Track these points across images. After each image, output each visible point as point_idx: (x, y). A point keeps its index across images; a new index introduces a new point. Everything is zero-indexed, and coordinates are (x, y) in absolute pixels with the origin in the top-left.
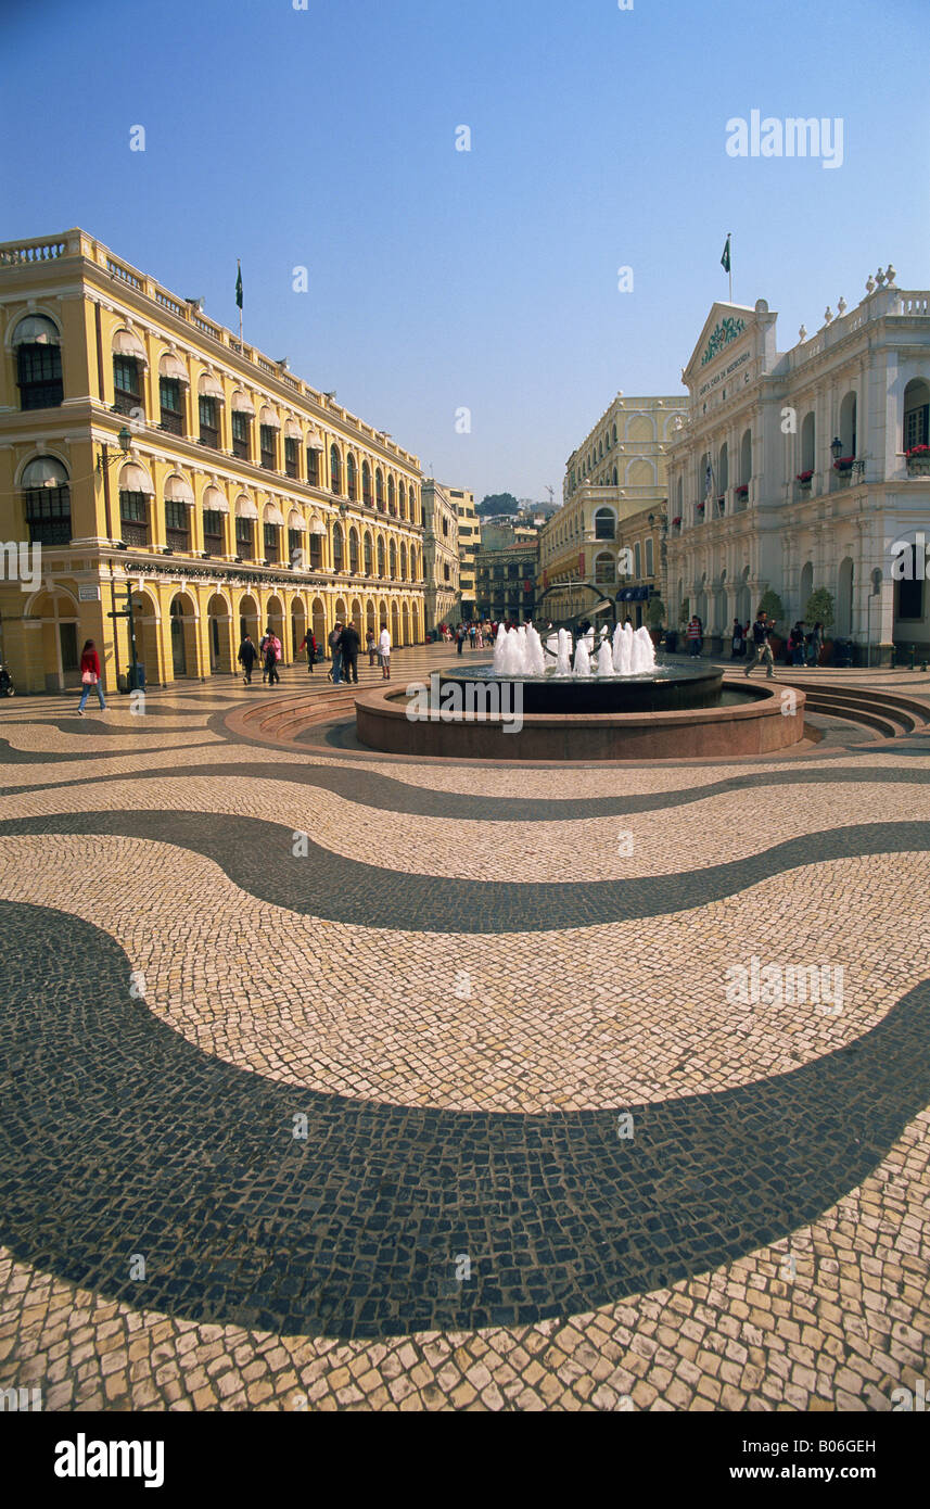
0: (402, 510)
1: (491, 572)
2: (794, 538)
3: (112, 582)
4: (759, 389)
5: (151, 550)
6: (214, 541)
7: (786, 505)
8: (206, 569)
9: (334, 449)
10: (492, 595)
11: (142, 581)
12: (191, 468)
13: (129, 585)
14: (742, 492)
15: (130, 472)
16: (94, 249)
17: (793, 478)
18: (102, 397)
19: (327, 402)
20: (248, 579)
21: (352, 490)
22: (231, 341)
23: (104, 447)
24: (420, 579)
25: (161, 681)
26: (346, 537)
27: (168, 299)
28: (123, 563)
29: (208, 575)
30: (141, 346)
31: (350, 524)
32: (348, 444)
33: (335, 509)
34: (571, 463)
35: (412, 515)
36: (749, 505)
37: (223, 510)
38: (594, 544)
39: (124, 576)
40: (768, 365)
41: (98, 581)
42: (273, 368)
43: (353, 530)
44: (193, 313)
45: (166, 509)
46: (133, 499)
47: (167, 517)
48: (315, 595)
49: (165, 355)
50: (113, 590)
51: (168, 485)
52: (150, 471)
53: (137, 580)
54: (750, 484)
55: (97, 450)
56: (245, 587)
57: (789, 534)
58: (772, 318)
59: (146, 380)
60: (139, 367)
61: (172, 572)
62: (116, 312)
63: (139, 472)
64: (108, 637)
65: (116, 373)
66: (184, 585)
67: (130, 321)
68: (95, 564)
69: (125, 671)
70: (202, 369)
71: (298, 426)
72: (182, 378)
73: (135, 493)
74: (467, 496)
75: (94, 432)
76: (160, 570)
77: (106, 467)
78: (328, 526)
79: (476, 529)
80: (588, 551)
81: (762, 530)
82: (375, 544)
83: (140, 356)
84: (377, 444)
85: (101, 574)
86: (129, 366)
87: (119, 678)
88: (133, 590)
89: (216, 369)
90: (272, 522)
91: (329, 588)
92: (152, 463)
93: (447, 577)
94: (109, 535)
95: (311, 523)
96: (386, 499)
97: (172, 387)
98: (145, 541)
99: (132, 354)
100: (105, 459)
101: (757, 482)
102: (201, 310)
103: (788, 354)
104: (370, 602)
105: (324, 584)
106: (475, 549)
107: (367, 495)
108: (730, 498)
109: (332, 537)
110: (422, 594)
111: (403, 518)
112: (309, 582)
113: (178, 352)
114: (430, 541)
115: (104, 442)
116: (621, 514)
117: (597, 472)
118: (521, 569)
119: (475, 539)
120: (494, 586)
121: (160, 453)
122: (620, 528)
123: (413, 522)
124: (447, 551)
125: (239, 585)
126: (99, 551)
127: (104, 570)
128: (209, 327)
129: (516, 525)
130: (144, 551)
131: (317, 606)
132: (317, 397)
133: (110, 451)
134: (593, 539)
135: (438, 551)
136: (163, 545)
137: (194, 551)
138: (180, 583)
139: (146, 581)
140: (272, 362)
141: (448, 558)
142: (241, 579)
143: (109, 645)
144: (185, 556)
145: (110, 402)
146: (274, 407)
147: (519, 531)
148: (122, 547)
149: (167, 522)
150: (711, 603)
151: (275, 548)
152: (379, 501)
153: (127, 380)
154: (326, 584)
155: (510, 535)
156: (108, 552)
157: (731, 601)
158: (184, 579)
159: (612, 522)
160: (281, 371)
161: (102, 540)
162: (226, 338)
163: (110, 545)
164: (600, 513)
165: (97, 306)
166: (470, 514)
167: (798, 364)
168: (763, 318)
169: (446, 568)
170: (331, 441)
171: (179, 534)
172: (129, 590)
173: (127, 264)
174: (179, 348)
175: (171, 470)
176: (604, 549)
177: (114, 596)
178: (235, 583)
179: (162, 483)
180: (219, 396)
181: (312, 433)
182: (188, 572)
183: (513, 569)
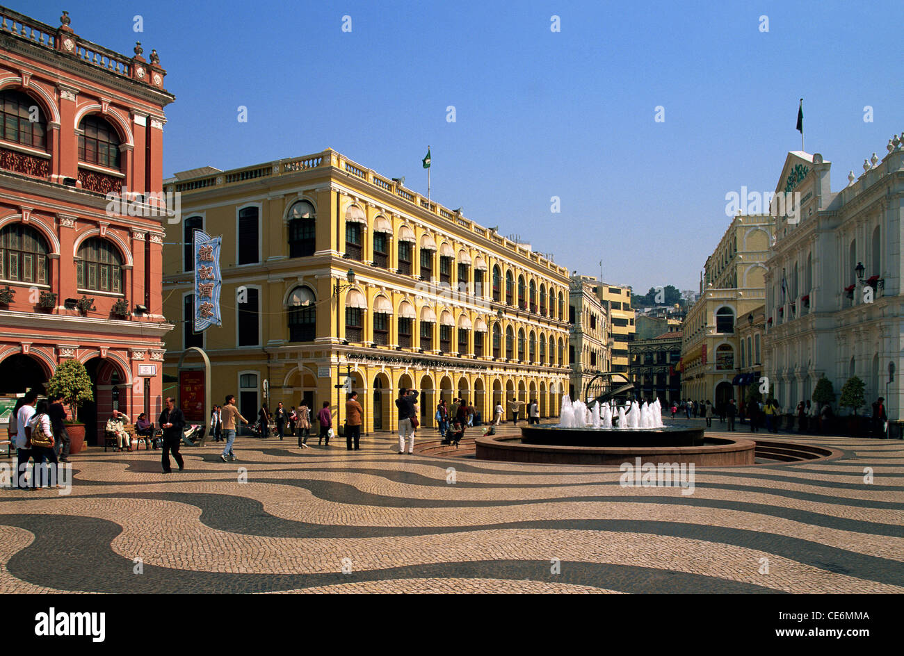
0: (552, 311)
1: (642, 358)
2: (844, 337)
3: (338, 366)
4: (817, 221)
5: (363, 344)
6: (405, 338)
7: (838, 311)
8: (398, 357)
9: (496, 268)
10: (642, 378)
11: (356, 365)
12: (391, 289)
13: (349, 368)
14: (806, 300)
15: (353, 294)
16: (338, 159)
17: (843, 290)
18: (338, 250)
19: (491, 235)
20: (428, 365)
21: (510, 297)
22: (422, 201)
23: (338, 280)
24: (566, 364)
25: (365, 432)
26: (504, 333)
27: (381, 181)
28: (346, 353)
29: (399, 361)
30: (363, 215)
31: (507, 323)
32: (507, 263)
33: (495, 312)
34: (707, 266)
35: (561, 314)
36: (810, 311)
37: (412, 317)
38: (715, 337)
39: (346, 361)
40: (823, 202)
41: (330, 365)
42: (451, 215)
43: (509, 328)
44: (397, 187)
45: (374, 317)
46: (353, 312)
47: (374, 323)
48: (477, 376)
49: (378, 217)
50: (338, 370)
51: (376, 302)
52: (365, 293)
53: (353, 365)
54: (811, 294)
55: (334, 282)
56: (425, 370)
57: (840, 333)
58: (826, 167)
59: (365, 235)
60: (361, 227)
61: (376, 359)
62: (349, 195)
63: (359, 295)
64: (334, 402)
65: (347, 233)
66: (383, 368)
67: (357, 199)
68: (329, 354)
69: (343, 423)
70: (402, 223)
71: (468, 255)
72: (388, 232)
73: (355, 309)
74: (624, 292)
75: (333, 271)
76: (368, 358)
77: (338, 293)
78: (489, 326)
79: (632, 320)
80: (709, 343)
81: (818, 331)
82: (527, 338)
83: (362, 221)
84: (532, 261)
85: (332, 360)
86: (355, 228)
87: (339, 427)
88: (351, 370)
89: (410, 221)
90: (446, 324)
91: (488, 371)
92: (367, 288)
93: (593, 363)
94: (338, 335)
95: (476, 324)
96: (538, 303)
97: (382, 238)
98: (359, 339)
99: (357, 221)
100: (338, 288)
101: (814, 293)
102: (402, 184)
103: (840, 194)
104: (521, 382)
105: (484, 368)
106: (630, 338)
107: (522, 301)
108: (798, 304)
109: (492, 333)
110: (568, 377)
111: (552, 317)
112: (473, 367)
113: (386, 214)
114: (576, 334)
115: (338, 277)
116: (739, 311)
117: (724, 275)
118: (668, 356)
119: (630, 329)
120: (644, 370)
121: (372, 281)
122: (738, 323)
123: (561, 319)
124: (594, 341)
125: (421, 368)
126: (331, 346)
127: (334, 358)
128: (407, 194)
129: (670, 316)
130: (358, 346)
131: (478, 385)
132: (484, 232)
133: (341, 283)
134: (714, 333)
135: (585, 342)
136: (371, 342)
137: (391, 345)
138: (380, 366)
139: (359, 365)
140: (450, 211)
141: (595, 347)
142: (422, 364)
143: (334, 408)
144: (385, 348)
145: (343, 252)
146: (451, 242)
147: (672, 322)
148: (346, 343)
149: (374, 326)
150: (787, 387)
151: (448, 342)
152: (532, 304)
153: (353, 236)
154: (486, 368)
155: (663, 325)
156: (337, 347)
157: (800, 386)
158: (383, 364)
159: (731, 319)
160: (457, 217)
161: (334, 339)
162: (418, 200)
163: (338, 342)
164: (722, 311)
165: (338, 194)
166: (626, 308)
167: (847, 201)
168: (819, 168)
169: (593, 356)
170: (493, 263)
171: (381, 333)
172: (349, 371)
173: (357, 164)
174: (387, 211)
175: (378, 292)
176: (724, 341)
177: (339, 375)
178: (418, 366)
179: (372, 300)
180: (412, 240)
181: (477, 257)
182: (386, 359)
183: (662, 355)
